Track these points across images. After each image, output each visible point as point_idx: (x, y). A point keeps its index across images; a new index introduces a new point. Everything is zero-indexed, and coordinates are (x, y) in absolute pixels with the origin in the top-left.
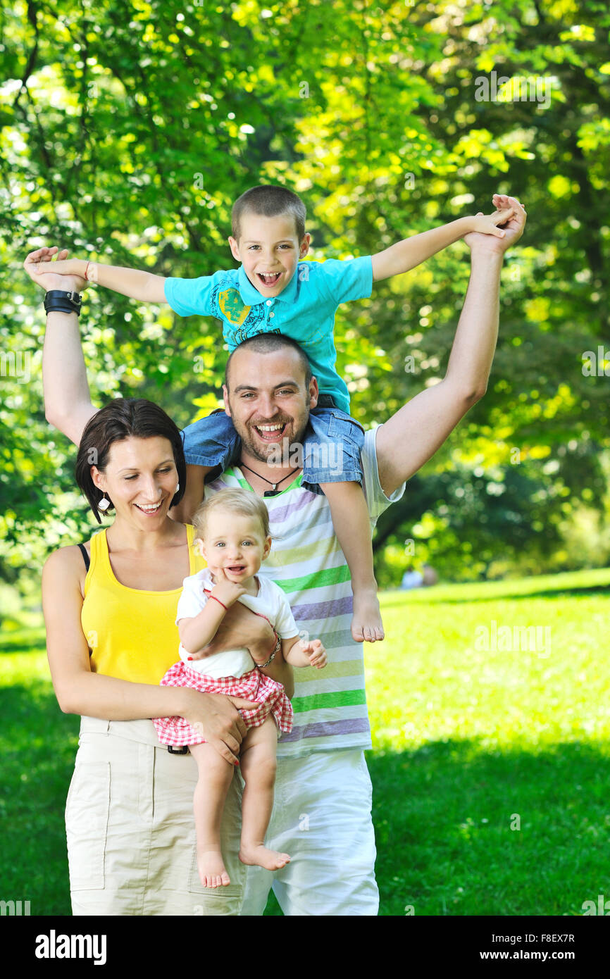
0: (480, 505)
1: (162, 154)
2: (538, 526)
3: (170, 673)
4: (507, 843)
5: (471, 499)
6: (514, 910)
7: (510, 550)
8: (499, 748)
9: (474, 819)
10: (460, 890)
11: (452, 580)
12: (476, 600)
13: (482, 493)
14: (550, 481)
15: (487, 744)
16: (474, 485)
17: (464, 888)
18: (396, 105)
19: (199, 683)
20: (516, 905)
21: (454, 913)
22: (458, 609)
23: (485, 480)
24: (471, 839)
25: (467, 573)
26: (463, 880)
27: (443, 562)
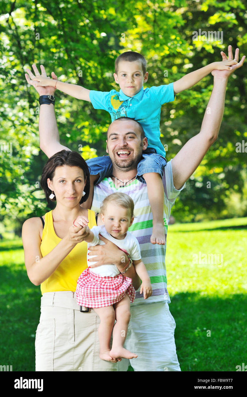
0: (192, 191)
1: (69, 44)
2: (216, 200)
3: (83, 275)
4: (215, 339)
5: (189, 189)
6: (219, 369)
7: (204, 210)
8: (208, 296)
9: (200, 328)
10: (196, 360)
11: (181, 222)
12: (193, 231)
13: (193, 187)
14: (221, 181)
15: (203, 294)
16: (190, 183)
17: (197, 359)
18: (167, 25)
19: (96, 279)
20: (220, 366)
21: (194, 370)
22: (186, 235)
23: (195, 181)
24: (199, 336)
25: (187, 219)
26: (197, 355)
27: (177, 214)
